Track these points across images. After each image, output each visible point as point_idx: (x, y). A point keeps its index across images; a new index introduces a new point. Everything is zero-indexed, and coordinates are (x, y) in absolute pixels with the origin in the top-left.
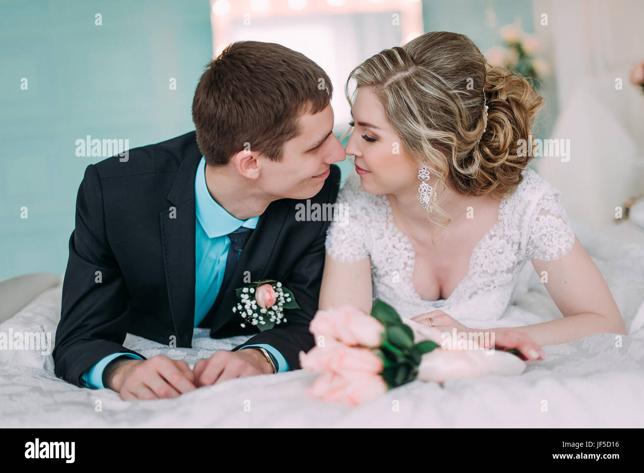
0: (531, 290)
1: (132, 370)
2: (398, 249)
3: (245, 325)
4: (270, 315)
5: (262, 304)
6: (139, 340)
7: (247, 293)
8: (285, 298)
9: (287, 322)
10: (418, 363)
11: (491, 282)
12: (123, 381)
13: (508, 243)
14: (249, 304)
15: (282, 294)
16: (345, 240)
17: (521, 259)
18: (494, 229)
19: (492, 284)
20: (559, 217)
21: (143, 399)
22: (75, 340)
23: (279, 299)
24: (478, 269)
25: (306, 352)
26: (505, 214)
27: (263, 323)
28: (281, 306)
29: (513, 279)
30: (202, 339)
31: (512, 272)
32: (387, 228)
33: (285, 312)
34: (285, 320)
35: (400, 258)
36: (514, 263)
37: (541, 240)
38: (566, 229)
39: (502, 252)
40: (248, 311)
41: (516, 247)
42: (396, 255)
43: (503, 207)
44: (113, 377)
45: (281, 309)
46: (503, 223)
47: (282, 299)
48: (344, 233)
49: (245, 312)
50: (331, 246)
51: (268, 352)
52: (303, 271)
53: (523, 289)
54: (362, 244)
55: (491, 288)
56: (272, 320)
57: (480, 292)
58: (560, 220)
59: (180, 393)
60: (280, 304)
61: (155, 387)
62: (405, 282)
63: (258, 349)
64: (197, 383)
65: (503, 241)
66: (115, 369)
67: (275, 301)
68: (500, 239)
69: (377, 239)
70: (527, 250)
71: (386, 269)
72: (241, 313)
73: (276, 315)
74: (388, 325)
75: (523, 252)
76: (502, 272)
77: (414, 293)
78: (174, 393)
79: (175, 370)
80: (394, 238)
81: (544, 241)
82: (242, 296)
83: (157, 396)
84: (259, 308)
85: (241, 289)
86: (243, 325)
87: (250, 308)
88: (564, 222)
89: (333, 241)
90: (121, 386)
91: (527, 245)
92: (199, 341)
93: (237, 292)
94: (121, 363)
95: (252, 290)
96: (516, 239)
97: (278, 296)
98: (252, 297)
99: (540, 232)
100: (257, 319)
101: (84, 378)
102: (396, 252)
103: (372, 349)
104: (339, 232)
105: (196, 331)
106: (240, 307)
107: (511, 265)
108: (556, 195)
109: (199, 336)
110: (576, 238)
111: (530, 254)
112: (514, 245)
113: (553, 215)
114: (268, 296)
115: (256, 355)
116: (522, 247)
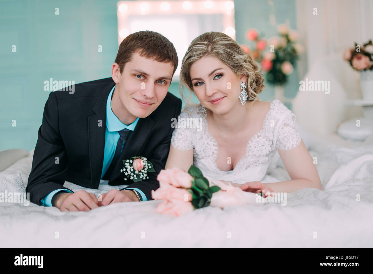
0: (278, 167)
1: (67, 197)
2: (210, 145)
3: (127, 179)
4: (140, 175)
5: (136, 169)
6: (71, 184)
7: (128, 163)
8: (148, 166)
9: (149, 178)
10: (210, 198)
11: (257, 161)
12: (62, 203)
13: (267, 140)
14: (129, 168)
15: (147, 164)
16: (182, 139)
17: (273, 150)
18: (260, 132)
19: (258, 162)
20: (294, 128)
21: (72, 211)
22: (38, 182)
23: (145, 167)
24: (250, 153)
25: (155, 190)
26: (266, 125)
27: (136, 178)
28: (146, 170)
29: (268, 161)
30: (104, 185)
31: (268, 156)
32: (205, 133)
33: (148, 173)
34: (148, 178)
35: (211, 149)
36: (269, 151)
37: (284, 139)
38: (297, 135)
39: (264, 145)
40: (128, 172)
41: (271, 143)
42: (208, 148)
43: (266, 121)
44: (57, 201)
45: (146, 172)
46: (265, 130)
47: (147, 166)
48: (181, 135)
49: (127, 172)
50: (174, 141)
51: (137, 192)
52: (159, 153)
53: (274, 166)
54: (190, 142)
55: (257, 164)
56: (141, 177)
57: (251, 166)
58: (294, 130)
59: (91, 209)
60: (146, 169)
61: (78, 206)
62: (212, 162)
63: (132, 190)
64: (100, 204)
65: (265, 139)
66: (58, 197)
67: (143, 168)
68: (263, 138)
69: (199, 139)
70: (276, 145)
71: (203, 155)
72: (125, 172)
73: (143, 175)
74: (196, 178)
75: (274, 146)
76: (263, 156)
77: (217, 168)
78: (88, 209)
79: (89, 197)
80: (208, 139)
81: (285, 140)
82: (126, 164)
83: (79, 210)
84: (134, 171)
85: (125, 160)
86: (126, 179)
87: (129, 170)
88: (296, 131)
89: (175, 139)
90: (61, 205)
91: (277, 142)
92: (103, 186)
93: (124, 162)
94: (61, 194)
95: (131, 161)
96: (271, 138)
97: (144, 165)
98: (131, 165)
99: (283, 135)
100: (133, 176)
101: (42, 201)
102: (208, 146)
103: (187, 189)
104: (179, 134)
105: (102, 181)
106: (124, 170)
107: (268, 152)
108: (293, 117)
109: (103, 184)
110: (301, 140)
111: (278, 147)
112: (270, 142)
113: (290, 127)
114: (139, 165)
115: (131, 193)
116: (274, 143)
